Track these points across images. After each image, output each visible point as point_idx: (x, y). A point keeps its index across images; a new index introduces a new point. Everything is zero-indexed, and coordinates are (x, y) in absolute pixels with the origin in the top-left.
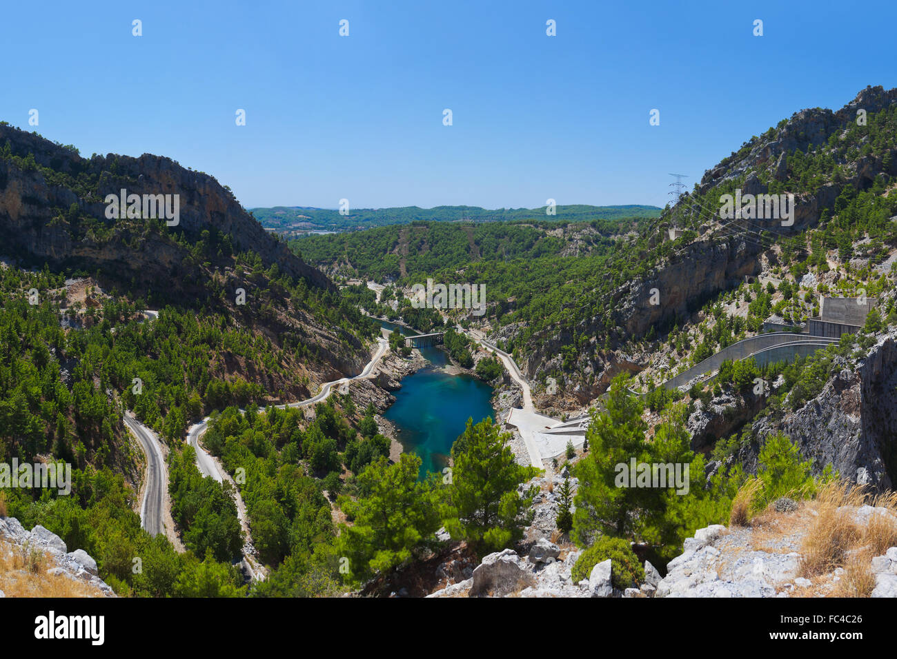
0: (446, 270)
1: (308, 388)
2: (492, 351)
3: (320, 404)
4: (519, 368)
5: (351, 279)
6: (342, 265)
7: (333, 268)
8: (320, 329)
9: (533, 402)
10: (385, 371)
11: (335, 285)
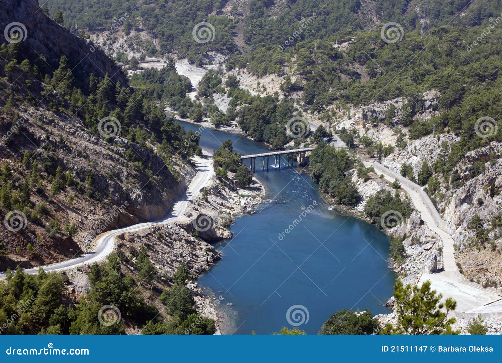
0: (316, 43)
1: (75, 239)
2: (392, 180)
3: (96, 265)
4: (438, 210)
5: (147, 58)
6: (133, 33)
7: (116, 39)
8: (96, 143)
9: (458, 265)
10: (208, 212)
11: (120, 67)
